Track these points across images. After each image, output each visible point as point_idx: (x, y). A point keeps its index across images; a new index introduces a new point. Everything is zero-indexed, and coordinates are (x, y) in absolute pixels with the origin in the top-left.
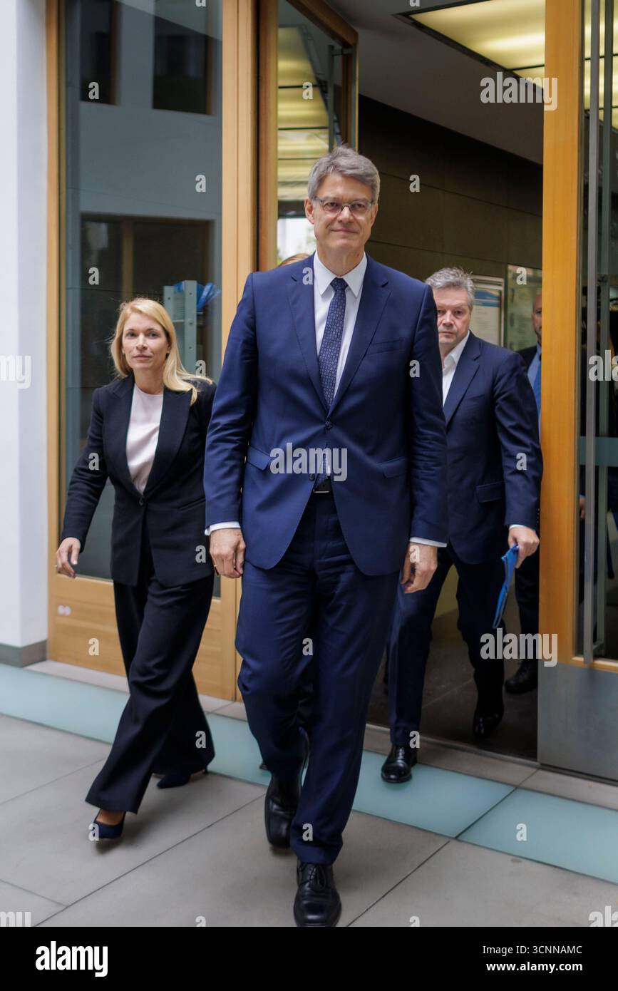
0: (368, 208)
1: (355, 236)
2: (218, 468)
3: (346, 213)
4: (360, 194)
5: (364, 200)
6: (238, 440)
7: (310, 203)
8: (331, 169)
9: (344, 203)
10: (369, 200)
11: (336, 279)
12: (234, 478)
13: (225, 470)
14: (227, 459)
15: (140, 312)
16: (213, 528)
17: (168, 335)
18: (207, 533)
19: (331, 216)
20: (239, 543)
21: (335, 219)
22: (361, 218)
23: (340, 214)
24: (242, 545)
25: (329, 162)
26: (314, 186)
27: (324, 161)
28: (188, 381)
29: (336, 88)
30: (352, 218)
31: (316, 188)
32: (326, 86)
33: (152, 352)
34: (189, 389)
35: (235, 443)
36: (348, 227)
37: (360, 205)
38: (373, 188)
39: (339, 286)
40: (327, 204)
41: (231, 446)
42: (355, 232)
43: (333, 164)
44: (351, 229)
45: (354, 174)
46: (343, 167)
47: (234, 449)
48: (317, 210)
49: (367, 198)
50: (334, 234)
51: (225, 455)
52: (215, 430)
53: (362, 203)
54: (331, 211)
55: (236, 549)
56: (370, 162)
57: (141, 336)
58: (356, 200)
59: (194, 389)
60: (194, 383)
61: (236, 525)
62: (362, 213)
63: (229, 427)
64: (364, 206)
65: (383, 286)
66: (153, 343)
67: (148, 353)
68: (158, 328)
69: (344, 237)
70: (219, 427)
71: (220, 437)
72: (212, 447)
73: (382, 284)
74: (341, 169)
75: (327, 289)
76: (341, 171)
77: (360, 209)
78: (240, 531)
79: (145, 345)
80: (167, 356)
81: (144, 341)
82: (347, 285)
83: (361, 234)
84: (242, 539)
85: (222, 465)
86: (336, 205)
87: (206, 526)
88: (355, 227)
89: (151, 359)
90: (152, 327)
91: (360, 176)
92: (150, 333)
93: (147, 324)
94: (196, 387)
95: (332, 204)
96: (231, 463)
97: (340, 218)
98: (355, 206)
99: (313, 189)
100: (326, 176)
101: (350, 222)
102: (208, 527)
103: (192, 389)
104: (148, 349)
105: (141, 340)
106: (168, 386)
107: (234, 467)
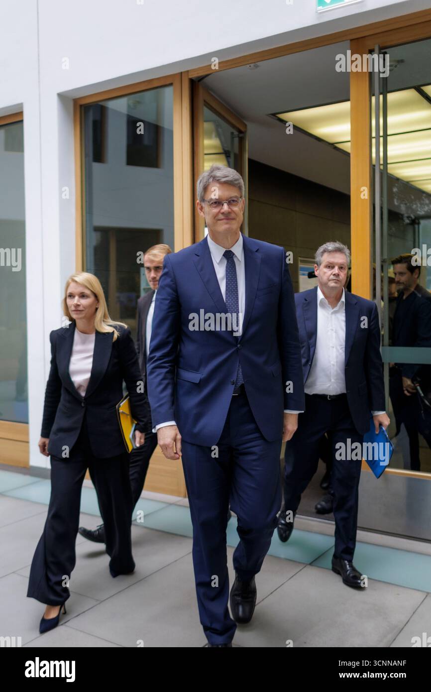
0: (239, 202)
1: (234, 222)
2: (157, 386)
3: (226, 207)
4: (233, 193)
5: (236, 197)
6: (169, 366)
7: (200, 205)
8: (211, 180)
9: (224, 200)
10: (239, 196)
11: (226, 252)
12: (169, 391)
13: (162, 387)
14: (163, 379)
15: (76, 282)
16: (158, 427)
17: (96, 296)
18: (154, 431)
19: (215, 210)
20: (176, 435)
21: (219, 212)
22: (236, 209)
23: (222, 208)
24: (179, 436)
25: (209, 175)
26: (202, 193)
27: (205, 175)
28: (111, 326)
29: (235, 155)
30: (230, 210)
31: (203, 193)
32: (230, 154)
33: (84, 308)
34: (112, 331)
35: (167, 368)
36: (228, 217)
37: (233, 201)
38: (240, 188)
39: (229, 256)
40: (212, 203)
41: (165, 370)
42: (233, 219)
43: (212, 176)
44: (230, 217)
45: (227, 181)
46: (219, 177)
47: (167, 372)
48: (205, 208)
49: (237, 195)
50: (219, 222)
51: (161, 377)
52: (153, 361)
53: (235, 199)
54: (215, 207)
55: (175, 440)
56: (236, 172)
57: (77, 298)
58: (231, 198)
59: (116, 331)
60: (115, 327)
61: (173, 423)
62: (235, 205)
63: (162, 358)
64: (236, 201)
65: (257, 251)
66: (84, 302)
67: (81, 308)
68: (87, 292)
69: (227, 223)
70: (155, 358)
71: (157, 365)
72: (151, 373)
73: (255, 250)
74: (218, 179)
75: (221, 259)
76: (218, 180)
77: (235, 203)
78: (176, 427)
79: (79, 303)
80: (97, 309)
81: (78, 301)
82: (234, 254)
83: (238, 219)
84: (178, 432)
85: (160, 384)
86: (218, 203)
87: (153, 427)
88: (233, 215)
89: (84, 312)
90: (83, 291)
91: (231, 181)
92: (82, 296)
93: (80, 289)
94: (116, 330)
95: (215, 203)
96: (166, 382)
97: (222, 211)
98: (231, 202)
99: (201, 194)
100: (208, 185)
101: (229, 213)
102: (155, 427)
103: (114, 331)
104: (81, 306)
105: (76, 300)
106: (98, 330)
107: (167, 385)
